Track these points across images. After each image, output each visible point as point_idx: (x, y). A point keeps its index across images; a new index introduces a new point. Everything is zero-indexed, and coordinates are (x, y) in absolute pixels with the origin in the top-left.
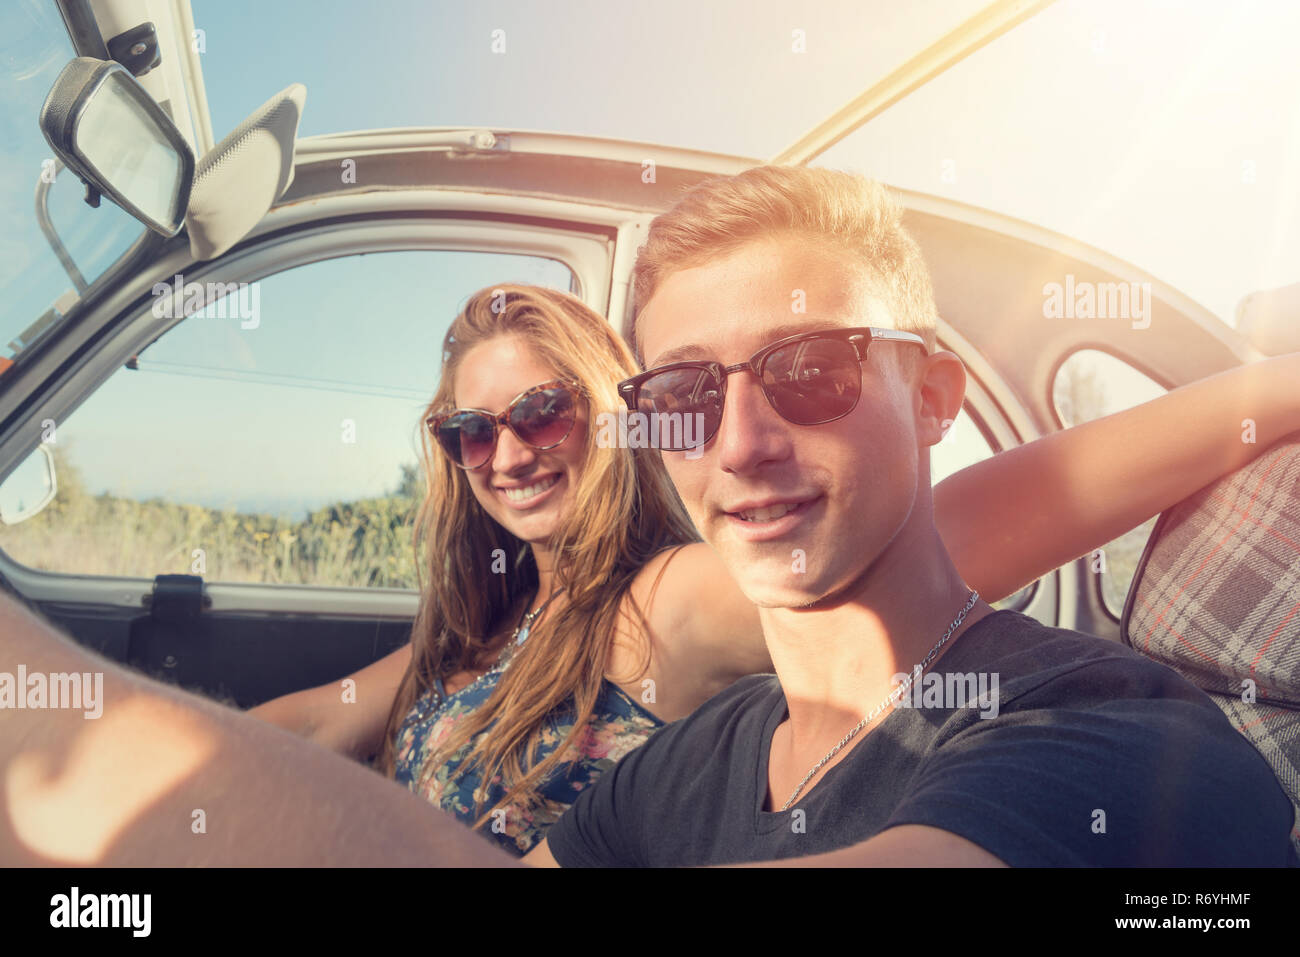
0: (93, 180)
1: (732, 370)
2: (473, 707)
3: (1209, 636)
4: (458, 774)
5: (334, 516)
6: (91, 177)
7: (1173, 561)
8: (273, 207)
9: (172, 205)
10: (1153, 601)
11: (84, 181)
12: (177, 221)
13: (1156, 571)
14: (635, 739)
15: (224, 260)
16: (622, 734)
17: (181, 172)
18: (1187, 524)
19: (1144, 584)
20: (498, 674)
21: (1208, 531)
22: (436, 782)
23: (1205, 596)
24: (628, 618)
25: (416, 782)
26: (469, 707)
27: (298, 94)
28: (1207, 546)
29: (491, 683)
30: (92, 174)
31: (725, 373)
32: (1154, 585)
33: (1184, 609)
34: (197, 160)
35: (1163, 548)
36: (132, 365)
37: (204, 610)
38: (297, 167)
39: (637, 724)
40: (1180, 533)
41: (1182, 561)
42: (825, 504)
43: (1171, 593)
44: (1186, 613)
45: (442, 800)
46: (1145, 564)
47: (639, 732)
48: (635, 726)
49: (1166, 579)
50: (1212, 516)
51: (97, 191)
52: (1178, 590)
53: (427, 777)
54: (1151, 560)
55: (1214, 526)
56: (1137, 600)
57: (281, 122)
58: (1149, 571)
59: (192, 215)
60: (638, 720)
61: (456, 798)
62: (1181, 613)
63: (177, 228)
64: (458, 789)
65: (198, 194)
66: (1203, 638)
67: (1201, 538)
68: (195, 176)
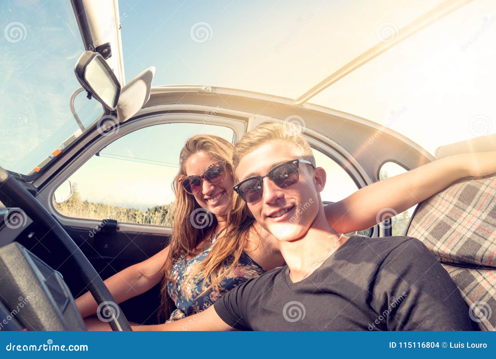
0: (89, 90)
1: (264, 177)
2: (201, 261)
3: (431, 242)
4: (197, 281)
5: (156, 209)
6: (89, 89)
7: (420, 220)
8: (143, 108)
9: (113, 101)
10: (413, 232)
11: (87, 90)
12: (114, 106)
13: (415, 223)
14: (252, 271)
15: (126, 123)
16: (248, 270)
17: (116, 90)
18: (425, 209)
19: (411, 226)
20: (208, 252)
21: (431, 211)
22: (189, 285)
23: (430, 230)
24: (253, 233)
25: (182, 285)
26: (199, 262)
27: (153, 70)
28: (431, 215)
29: (206, 254)
30: (89, 88)
31: (263, 178)
32: (414, 227)
33: (423, 234)
34: (122, 87)
35: (417, 216)
36: (98, 154)
37: (117, 231)
38: (151, 95)
39: (253, 267)
40: (423, 211)
41: (423, 220)
42: (295, 208)
43: (419, 229)
44: (424, 235)
45: (192, 290)
46: (411, 221)
47: (254, 269)
48: (253, 268)
49: (418, 225)
50: (433, 206)
51: (91, 94)
52: (421, 228)
53: (186, 283)
54: (413, 220)
55: (433, 209)
56: (409, 232)
57: (147, 78)
58: (412, 223)
59: (119, 106)
60: (254, 266)
61: (197, 289)
62: (422, 235)
63: (114, 108)
64: (197, 286)
65: (121, 98)
66: (429, 243)
67: (429, 213)
68: (120, 93)
